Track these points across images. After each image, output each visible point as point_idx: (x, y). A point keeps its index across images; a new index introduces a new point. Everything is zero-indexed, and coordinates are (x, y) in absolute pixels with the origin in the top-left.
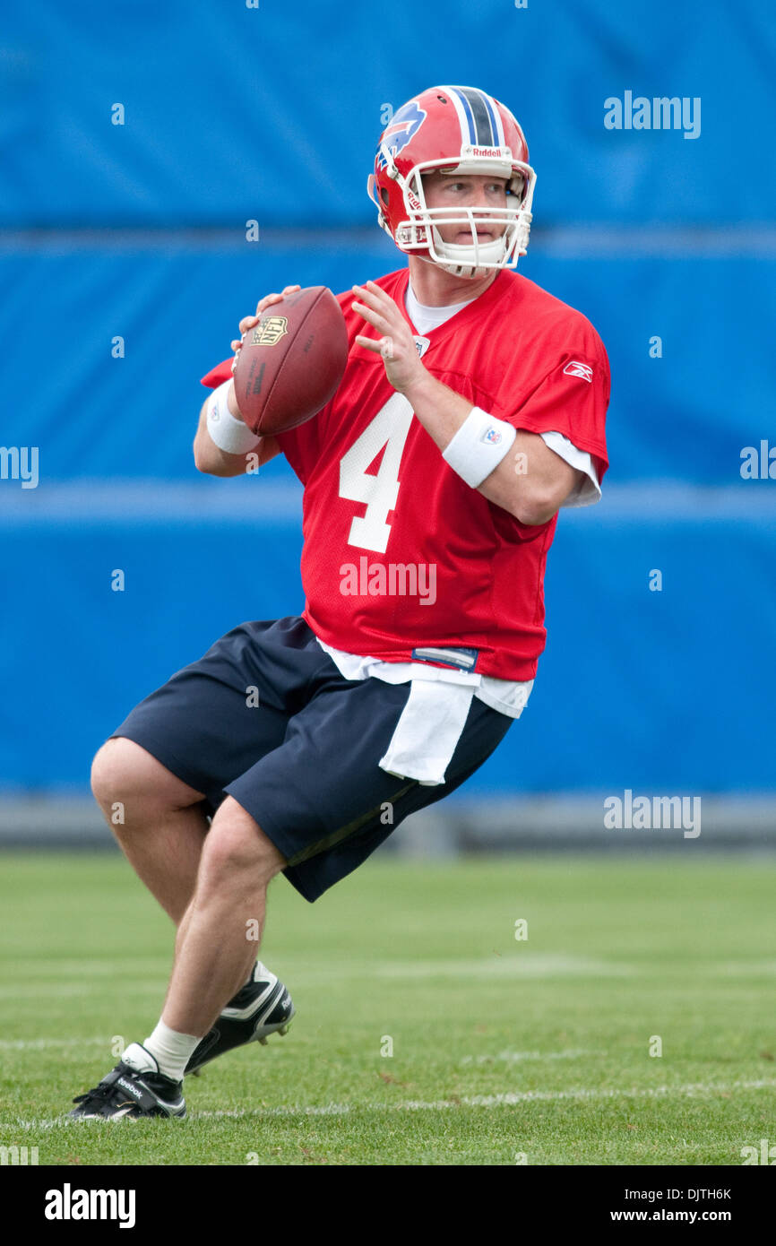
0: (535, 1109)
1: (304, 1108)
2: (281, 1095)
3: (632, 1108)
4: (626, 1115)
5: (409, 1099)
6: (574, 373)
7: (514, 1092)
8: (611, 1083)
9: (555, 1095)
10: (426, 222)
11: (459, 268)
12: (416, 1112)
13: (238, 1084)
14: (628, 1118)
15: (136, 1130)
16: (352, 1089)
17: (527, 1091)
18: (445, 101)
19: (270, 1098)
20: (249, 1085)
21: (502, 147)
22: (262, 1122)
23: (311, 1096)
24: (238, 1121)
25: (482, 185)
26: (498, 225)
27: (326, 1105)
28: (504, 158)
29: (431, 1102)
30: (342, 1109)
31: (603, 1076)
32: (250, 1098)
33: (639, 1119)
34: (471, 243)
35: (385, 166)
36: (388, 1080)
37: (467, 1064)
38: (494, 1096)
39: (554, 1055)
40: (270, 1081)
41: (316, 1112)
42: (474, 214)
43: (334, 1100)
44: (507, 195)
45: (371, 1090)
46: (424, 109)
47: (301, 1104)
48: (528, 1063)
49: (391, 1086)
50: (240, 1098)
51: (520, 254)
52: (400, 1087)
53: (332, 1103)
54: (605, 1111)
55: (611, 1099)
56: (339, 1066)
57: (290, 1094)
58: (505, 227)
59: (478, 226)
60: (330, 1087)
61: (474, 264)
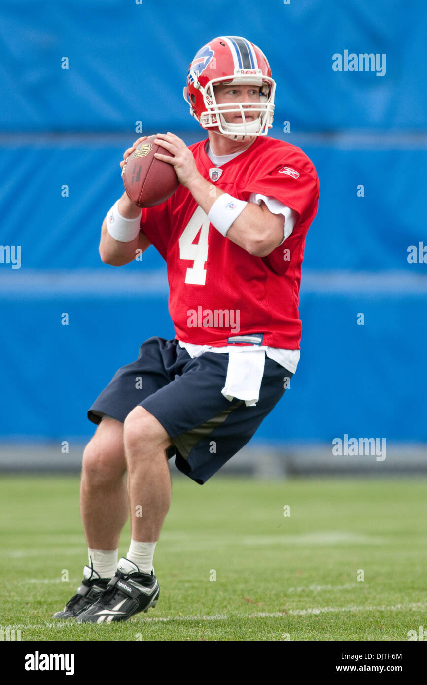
0: (329, 617)
1: (203, 616)
2: (190, 609)
3: (382, 616)
4: (379, 620)
5: (260, 611)
6: (284, 172)
7: (317, 608)
8: (371, 603)
9: (340, 609)
10: (217, 112)
11: (236, 136)
12: (263, 619)
13: (166, 603)
14: (380, 622)
15: (110, 628)
16: (228, 606)
17: (324, 607)
18: (224, 45)
19: (184, 611)
20: (172, 603)
21: (257, 69)
22: (179, 624)
23: (206, 610)
24: (166, 623)
25: (246, 91)
26: (256, 112)
27: (214, 614)
28: (258, 75)
29: (272, 613)
30: (224, 617)
31: (366, 599)
32: (172, 611)
33: (386, 622)
34: (242, 122)
35: (193, 82)
36: (248, 601)
37: (292, 592)
38: (306, 610)
39: (339, 587)
40: (183, 601)
41: (209, 618)
42: (243, 106)
43: (219, 612)
44: (260, 95)
45: (239, 606)
46: (213, 50)
47: (200, 613)
48: (325, 592)
49: (250, 604)
50: (167, 611)
51: (269, 128)
52: (255, 605)
53: (217, 613)
54: (367, 618)
55: (371, 612)
56: (221, 593)
57: (195, 608)
58: (260, 113)
59: (245, 113)
60: (216, 604)
61: (244, 134)
